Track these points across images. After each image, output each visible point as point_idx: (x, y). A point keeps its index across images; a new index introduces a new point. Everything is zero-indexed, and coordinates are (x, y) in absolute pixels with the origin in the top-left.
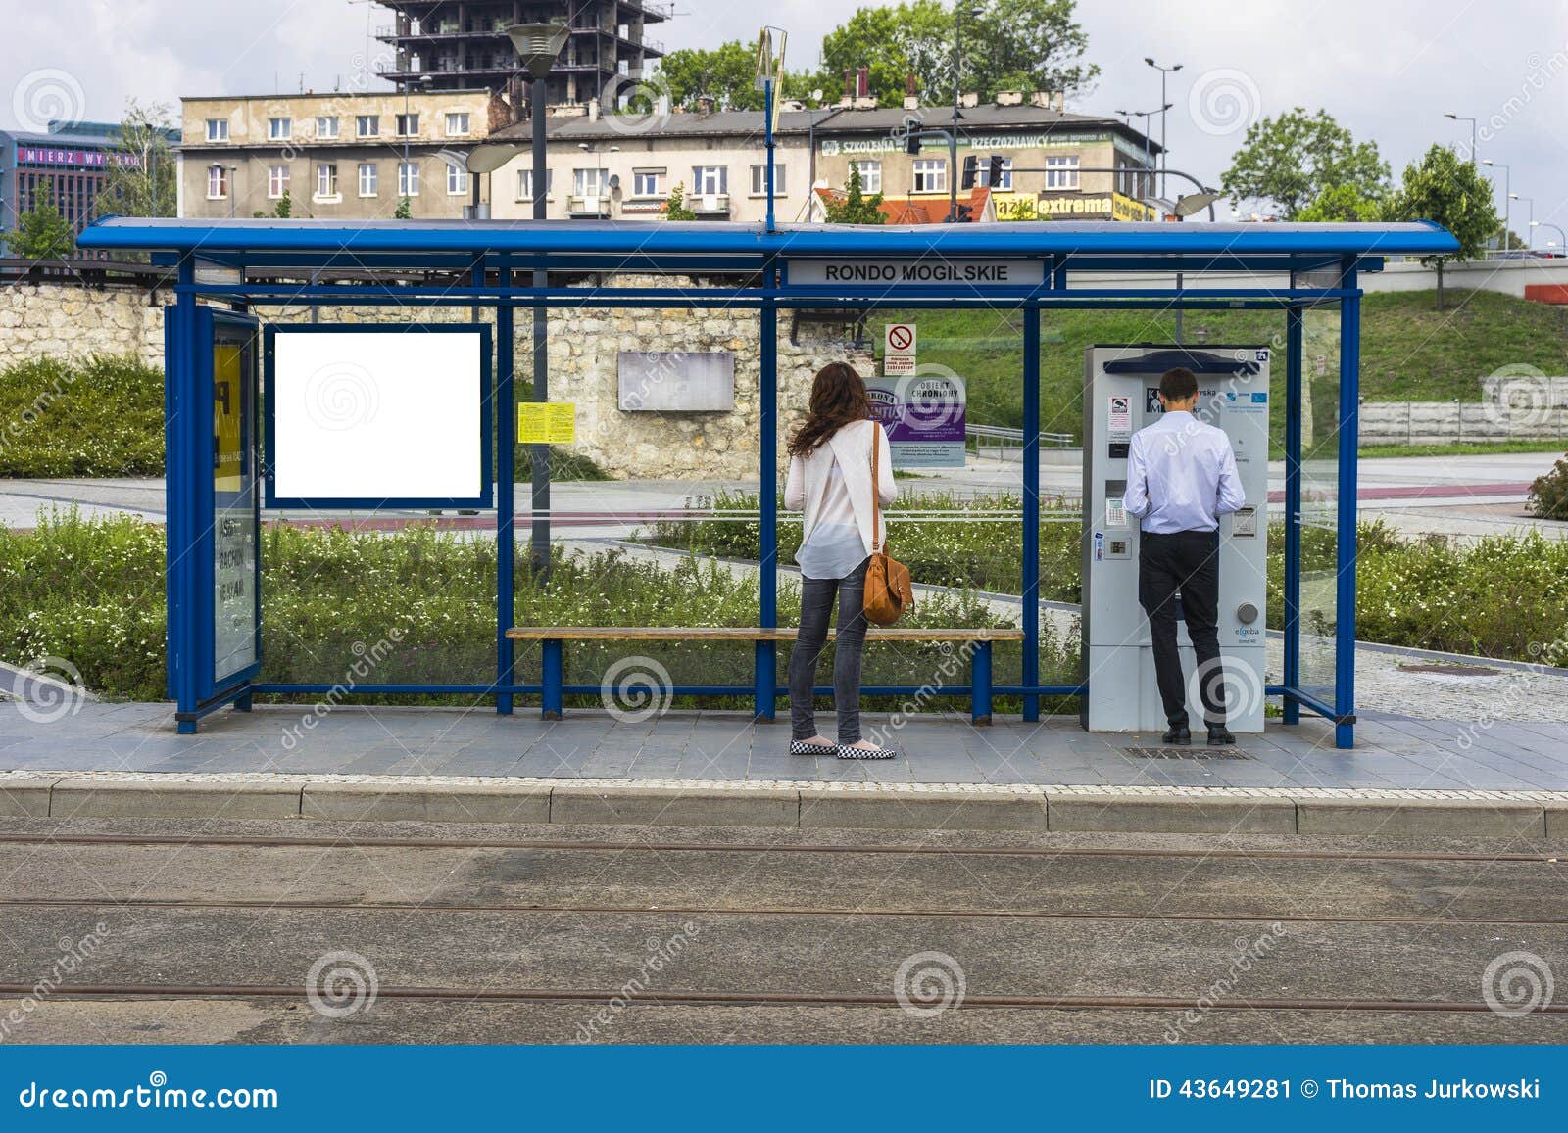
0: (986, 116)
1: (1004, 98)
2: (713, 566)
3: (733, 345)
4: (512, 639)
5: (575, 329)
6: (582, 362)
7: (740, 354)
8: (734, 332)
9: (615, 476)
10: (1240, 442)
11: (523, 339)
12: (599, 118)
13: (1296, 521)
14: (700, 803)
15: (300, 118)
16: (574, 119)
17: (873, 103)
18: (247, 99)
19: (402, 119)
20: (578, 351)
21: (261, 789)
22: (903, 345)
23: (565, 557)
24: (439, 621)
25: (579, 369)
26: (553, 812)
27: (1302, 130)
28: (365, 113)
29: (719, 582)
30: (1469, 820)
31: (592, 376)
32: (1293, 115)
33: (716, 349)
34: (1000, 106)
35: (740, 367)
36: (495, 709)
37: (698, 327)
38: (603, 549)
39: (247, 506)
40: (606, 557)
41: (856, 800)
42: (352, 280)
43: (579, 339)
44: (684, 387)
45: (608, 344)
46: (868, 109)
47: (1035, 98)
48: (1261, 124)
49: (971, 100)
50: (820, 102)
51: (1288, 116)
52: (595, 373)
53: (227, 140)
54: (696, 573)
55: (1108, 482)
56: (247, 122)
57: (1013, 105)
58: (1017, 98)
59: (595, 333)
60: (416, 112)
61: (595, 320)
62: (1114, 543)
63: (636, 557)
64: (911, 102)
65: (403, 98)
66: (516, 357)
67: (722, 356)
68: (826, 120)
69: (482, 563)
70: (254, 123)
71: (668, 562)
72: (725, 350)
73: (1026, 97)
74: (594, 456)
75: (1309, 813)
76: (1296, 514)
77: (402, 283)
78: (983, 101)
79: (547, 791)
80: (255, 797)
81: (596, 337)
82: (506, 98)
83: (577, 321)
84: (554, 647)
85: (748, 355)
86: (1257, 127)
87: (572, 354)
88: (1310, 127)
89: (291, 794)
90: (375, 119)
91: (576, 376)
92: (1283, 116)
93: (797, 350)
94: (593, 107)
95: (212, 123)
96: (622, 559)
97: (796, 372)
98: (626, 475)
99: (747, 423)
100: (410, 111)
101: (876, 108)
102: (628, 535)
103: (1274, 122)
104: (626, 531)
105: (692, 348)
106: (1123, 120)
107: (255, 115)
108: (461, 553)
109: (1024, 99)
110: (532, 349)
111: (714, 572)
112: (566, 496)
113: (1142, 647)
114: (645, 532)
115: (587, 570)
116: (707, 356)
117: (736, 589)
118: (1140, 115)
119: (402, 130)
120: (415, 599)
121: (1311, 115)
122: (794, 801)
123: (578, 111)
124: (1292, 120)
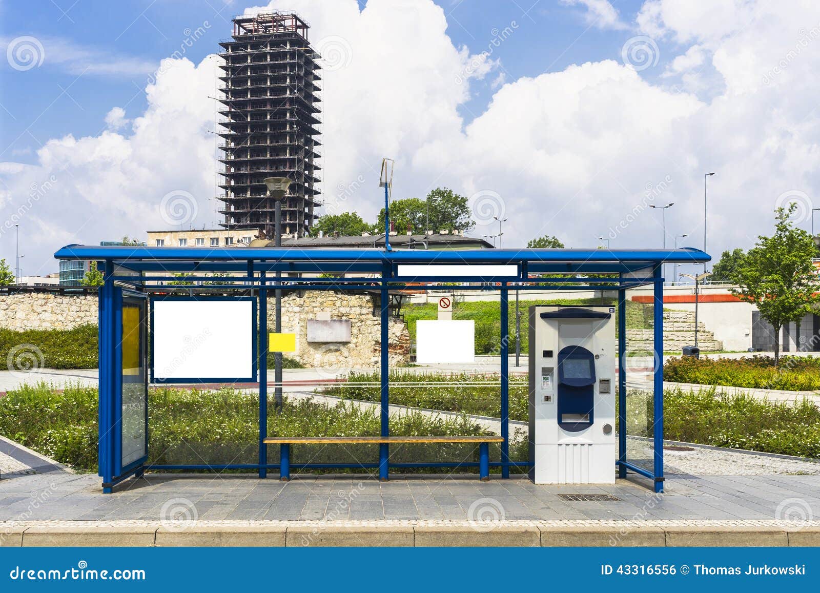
0: (436, 238)
1: (442, 232)
2: (352, 405)
3: (350, 317)
4: (266, 444)
5: (291, 311)
6: (293, 323)
7: (353, 320)
8: (351, 312)
9: (306, 367)
10: (603, 350)
11: (271, 315)
12: (298, 239)
13: (624, 386)
14: (363, 535)
15: (190, 239)
16: (288, 239)
17: (396, 234)
18: (171, 232)
19: (227, 239)
20: (292, 319)
21: (134, 531)
22: (446, 306)
23: (289, 401)
24: (233, 432)
25: (292, 326)
26: (287, 541)
27: (547, 244)
28: (214, 237)
29: (355, 411)
30: (751, 538)
31: (297, 328)
32: (544, 238)
33: (344, 318)
34: (441, 234)
35: (353, 325)
36: (258, 475)
37: (337, 310)
38: (305, 397)
39: (141, 382)
40: (306, 400)
41: (443, 532)
42: (206, 293)
43: (293, 314)
44: (332, 333)
45: (303, 316)
46: (395, 236)
47: (453, 232)
48: (532, 241)
49: (431, 232)
50: (377, 233)
51: (542, 238)
52: (299, 327)
53: (164, 246)
54: (345, 408)
55: (543, 368)
56: (171, 240)
57: (445, 234)
58: (447, 232)
59: (299, 312)
60: (232, 236)
61: (298, 308)
62: (546, 396)
63: (318, 400)
64: (409, 233)
65: (227, 232)
66: (268, 322)
67: (346, 321)
68: (379, 239)
69: (253, 404)
70: (173, 240)
71: (332, 402)
72: (348, 319)
73: (450, 232)
74: (298, 359)
75: (672, 535)
76: (624, 382)
77: (225, 295)
78: (435, 232)
79: (284, 530)
80: (131, 535)
81: (298, 314)
82: (264, 232)
83: (291, 308)
84: (286, 448)
85: (356, 321)
86: (531, 242)
87: (290, 320)
88: (550, 243)
89: (150, 534)
90: (217, 239)
91: (291, 329)
92: (540, 239)
93: (375, 318)
94: (296, 235)
95: (158, 241)
96: (312, 401)
97: (375, 327)
98: (310, 366)
99: (356, 346)
100: (230, 236)
101: (397, 235)
102: (313, 390)
103: (537, 240)
104: (312, 389)
105: (335, 318)
106: (484, 239)
107: (174, 238)
108: (245, 399)
109: (449, 233)
110: (275, 319)
111: (353, 407)
112: (288, 375)
113: (559, 444)
114: (320, 389)
115: (298, 406)
116: (341, 321)
117: (363, 415)
118: (491, 237)
119: (227, 243)
120: (222, 422)
121: (550, 239)
122: (411, 534)
123: (291, 236)
124: (543, 239)
